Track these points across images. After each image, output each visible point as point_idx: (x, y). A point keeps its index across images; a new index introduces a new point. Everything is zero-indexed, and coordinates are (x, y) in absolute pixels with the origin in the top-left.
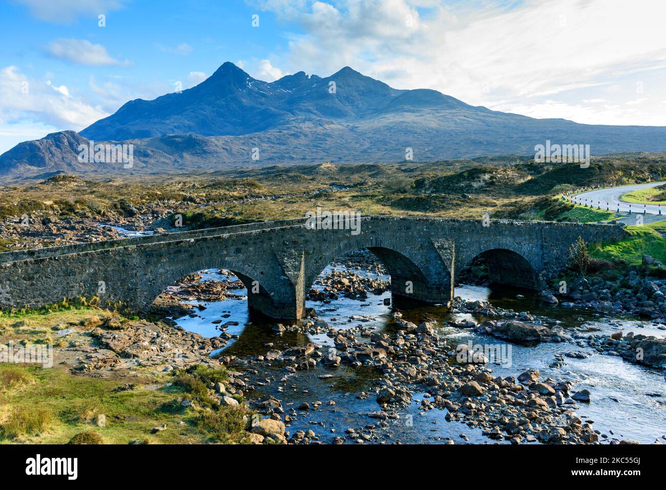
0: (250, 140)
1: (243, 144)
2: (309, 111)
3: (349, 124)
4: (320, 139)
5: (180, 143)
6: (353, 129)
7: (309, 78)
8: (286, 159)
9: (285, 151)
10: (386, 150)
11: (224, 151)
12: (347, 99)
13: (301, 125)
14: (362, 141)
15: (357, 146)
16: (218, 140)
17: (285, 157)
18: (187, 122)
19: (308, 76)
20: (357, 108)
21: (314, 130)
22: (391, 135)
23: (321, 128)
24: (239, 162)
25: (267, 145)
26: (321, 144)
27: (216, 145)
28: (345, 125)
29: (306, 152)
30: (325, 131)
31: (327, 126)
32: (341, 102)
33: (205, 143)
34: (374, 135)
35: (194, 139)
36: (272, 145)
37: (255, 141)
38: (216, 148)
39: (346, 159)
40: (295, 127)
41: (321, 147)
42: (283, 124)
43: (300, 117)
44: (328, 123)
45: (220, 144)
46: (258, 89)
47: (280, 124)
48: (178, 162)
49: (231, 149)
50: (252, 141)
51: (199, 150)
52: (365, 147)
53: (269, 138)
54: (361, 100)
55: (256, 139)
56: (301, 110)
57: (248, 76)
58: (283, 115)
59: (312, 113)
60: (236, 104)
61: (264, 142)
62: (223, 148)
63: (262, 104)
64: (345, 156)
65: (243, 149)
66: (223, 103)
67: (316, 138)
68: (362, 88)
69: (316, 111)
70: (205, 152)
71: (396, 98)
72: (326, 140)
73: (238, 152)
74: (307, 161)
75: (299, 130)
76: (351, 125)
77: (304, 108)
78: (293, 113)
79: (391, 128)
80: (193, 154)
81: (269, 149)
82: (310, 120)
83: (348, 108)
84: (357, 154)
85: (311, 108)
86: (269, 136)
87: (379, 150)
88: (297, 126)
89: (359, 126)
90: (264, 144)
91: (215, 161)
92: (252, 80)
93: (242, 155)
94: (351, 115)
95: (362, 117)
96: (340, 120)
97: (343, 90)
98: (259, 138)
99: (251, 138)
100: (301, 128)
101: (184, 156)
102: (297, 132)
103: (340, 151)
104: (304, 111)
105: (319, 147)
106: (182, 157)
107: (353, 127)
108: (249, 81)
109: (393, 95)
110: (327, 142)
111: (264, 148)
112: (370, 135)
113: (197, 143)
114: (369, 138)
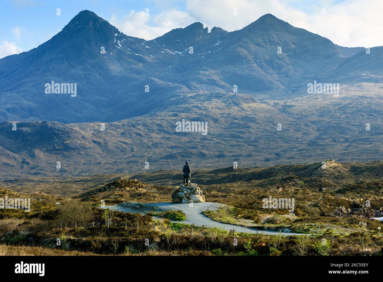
0: (132, 128)
1: (123, 134)
2: (214, 83)
3: (276, 101)
4: (239, 126)
5: (29, 134)
6: (285, 109)
7: (209, 31)
8: (194, 157)
9: (188, 145)
10: (347, 140)
11: (95, 145)
12: (270, 63)
13: (205, 104)
14: (304, 127)
15: (299, 135)
16: (84, 129)
17: (192, 153)
18: (26, 102)
19: (207, 29)
20: (287, 76)
21: (227, 111)
22: (347, 118)
23: (236, 108)
24: (122, 163)
25: (158, 136)
26: (243, 133)
27: (83, 137)
28: (272, 102)
29: (223, 146)
30: (243, 114)
31: (245, 105)
32: (262, 68)
33: (67, 134)
34: (322, 119)
35: (51, 128)
36: (168, 136)
37: (139, 129)
38: (83, 142)
39: (287, 155)
40: (197, 107)
41: (242, 138)
42: (178, 104)
43: (201, 92)
44: (246, 100)
45: (88, 134)
46: (133, 50)
47: (173, 103)
48: (28, 163)
49: (106, 143)
50: (135, 130)
51: (59, 145)
52: (312, 137)
53: (159, 125)
54: (292, 64)
55: (140, 127)
56: (201, 82)
57: (116, 31)
58: (174, 89)
59: (218, 85)
60: (100, 74)
61: (153, 131)
62: (95, 142)
63: (138, 72)
64: (284, 151)
65: (124, 143)
66: (80, 72)
67: (232, 123)
68: (293, 46)
69: (223, 83)
70: (67, 148)
71: (348, 60)
72: (249, 127)
73: (117, 147)
74: (226, 159)
75: (204, 112)
76: (281, 103)
77: (204, 79)
78: (189, 87)
79: (346, 107)
80: (49, 151)
81: (163, 141)
82: (218, 96)
83: (272, 77)
84: (302, 147)
85: (215, 78)
86: (159, 122)
87: (335, 141)
88: (200, 105)
89: (293, 104)
90: (153, 135)
91: (83, 161)
92: (122, 36)
93: (123, 151)
94: (278, 88)
95: (294, 91)
96: (261, 96)
97: (264, 49)
98: (144, 125)
99: (133, 126)
100: (206, 109)
101: (36, 154)
102: (201, 114)
103: (274, 143)
104: (206, 83)
105: (239, 137)
106: (33, 156)
107: (285, 106)
108: (118, 38)
109: (342, 56)
110: (250, 130)
111: (155, 141)
112: (315, 118)
113: (55, 134)
114: (314, 123)
